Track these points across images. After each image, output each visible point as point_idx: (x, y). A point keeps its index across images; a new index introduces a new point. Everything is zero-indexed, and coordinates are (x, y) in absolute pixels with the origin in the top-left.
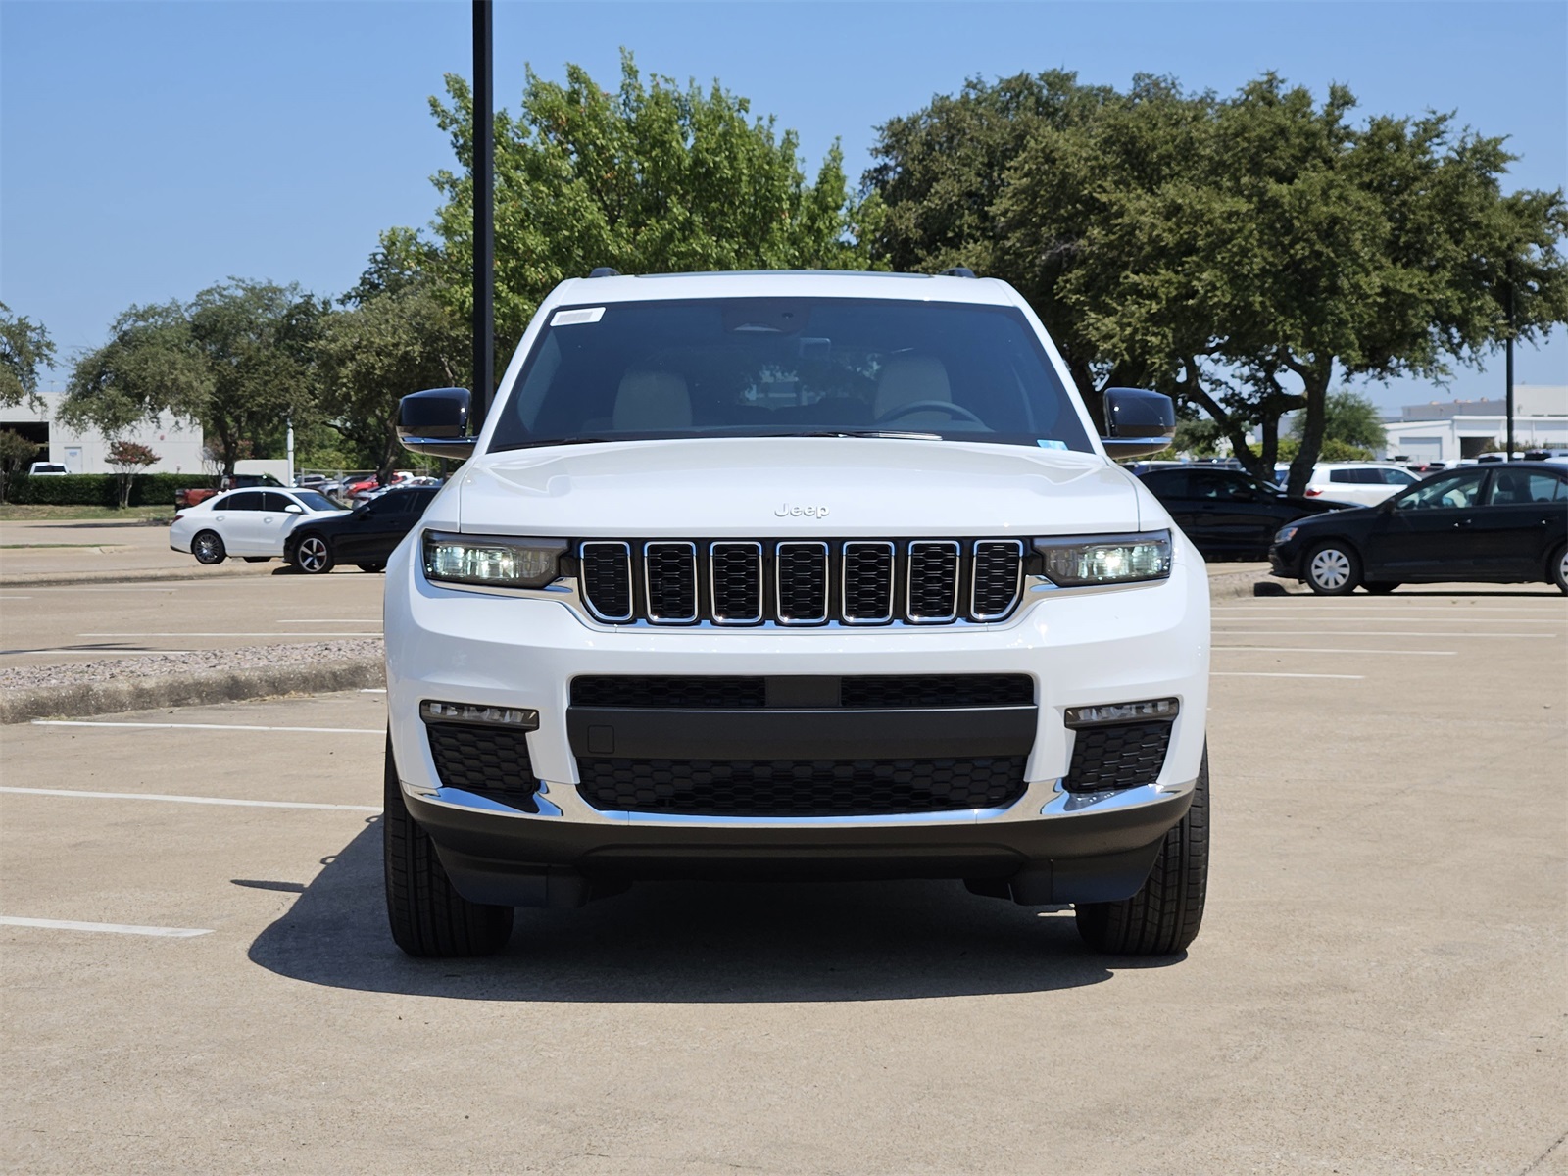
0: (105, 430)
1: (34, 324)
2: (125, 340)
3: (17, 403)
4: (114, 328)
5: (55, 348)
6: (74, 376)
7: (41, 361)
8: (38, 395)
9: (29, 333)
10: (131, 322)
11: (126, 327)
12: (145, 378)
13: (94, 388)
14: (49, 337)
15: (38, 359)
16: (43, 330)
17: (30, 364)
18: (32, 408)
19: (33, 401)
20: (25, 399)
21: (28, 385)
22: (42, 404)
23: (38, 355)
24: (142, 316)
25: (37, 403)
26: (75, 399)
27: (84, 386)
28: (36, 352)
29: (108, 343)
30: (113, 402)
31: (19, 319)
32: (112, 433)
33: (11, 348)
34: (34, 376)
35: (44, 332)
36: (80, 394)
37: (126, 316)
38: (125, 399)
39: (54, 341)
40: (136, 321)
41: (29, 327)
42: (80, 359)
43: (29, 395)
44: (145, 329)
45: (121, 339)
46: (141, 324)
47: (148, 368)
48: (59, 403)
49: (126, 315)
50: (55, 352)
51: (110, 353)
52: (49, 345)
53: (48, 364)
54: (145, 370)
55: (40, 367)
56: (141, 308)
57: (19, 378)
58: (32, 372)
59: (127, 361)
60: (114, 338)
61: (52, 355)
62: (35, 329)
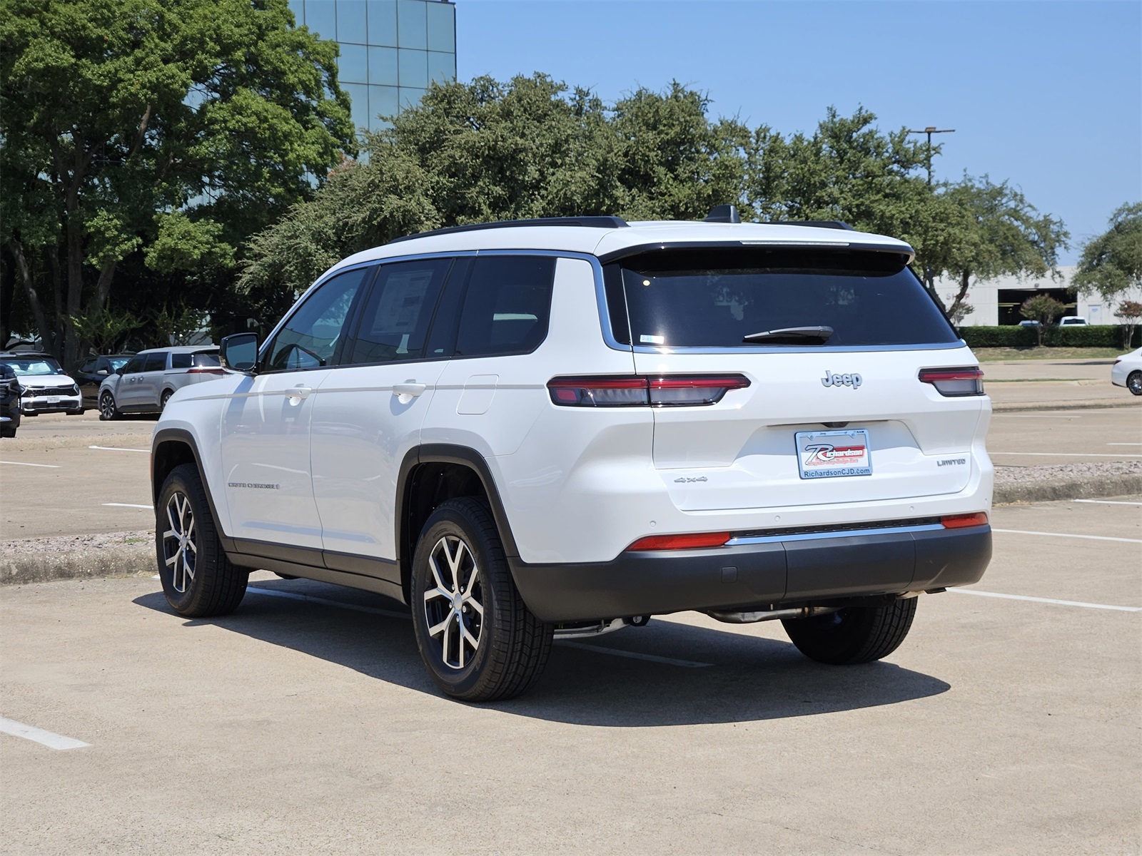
0: (1104, 294)
1: (1055, 219)
2: (1119, 229)
3: (1043, 276)
4: (1112, 220)
5: (1070, 236)
6: (1083, 256)
7: (1060, 246)
8: (1057, 270)
9: (1052, 226)
10: (1124, 215)
11: (1120, 219)
12: (1133, 256)
13: (1098, 265)
14: (1065, 229)
15: (1057, 244)
16: (1061, 224)
17: (1052, 248)
18: (1053, 278)
19: (1054, 275)
20: (1049, 273)
21: (1051, 263)
22: (1060, 276)
23: (1058, 241)
24: (1130, 211)
25: (1057, 276)
26: (1083, 272)
27: (1091, 263)
28: (1057, 239)
29: (1108, 230)
30: (1110, 274)
31: (1045, 216)
32: (1109, 296)
33: (1039, 237)
34: (1055, 256)
35: (1062, 225)
36: (1087, 268)
37: (1120, 212)
38: (1119, 272)
39: (1069, 231)
40: (1127, 215)
41: (1051, 222)
42: (1088, 243)
43: (1051, 271)
44: (1134, 220)
45: (1117, 228)
46: (1131, 216)
47: (1135, 248)
48: (1071, 276)
49: (1120, 210)
50: (1070, 238)
51: (1108, 239)
52: (1066, 234)
53: (1065, 248)
54: (1133, 250)
55: (1059, 250)
56: (1131, 205)
57: (1044, 258)
58: (1053, 253)
59: (1120, 244)
60: (1112, 227)
61: (1068, 241)
62: (1056, 223)
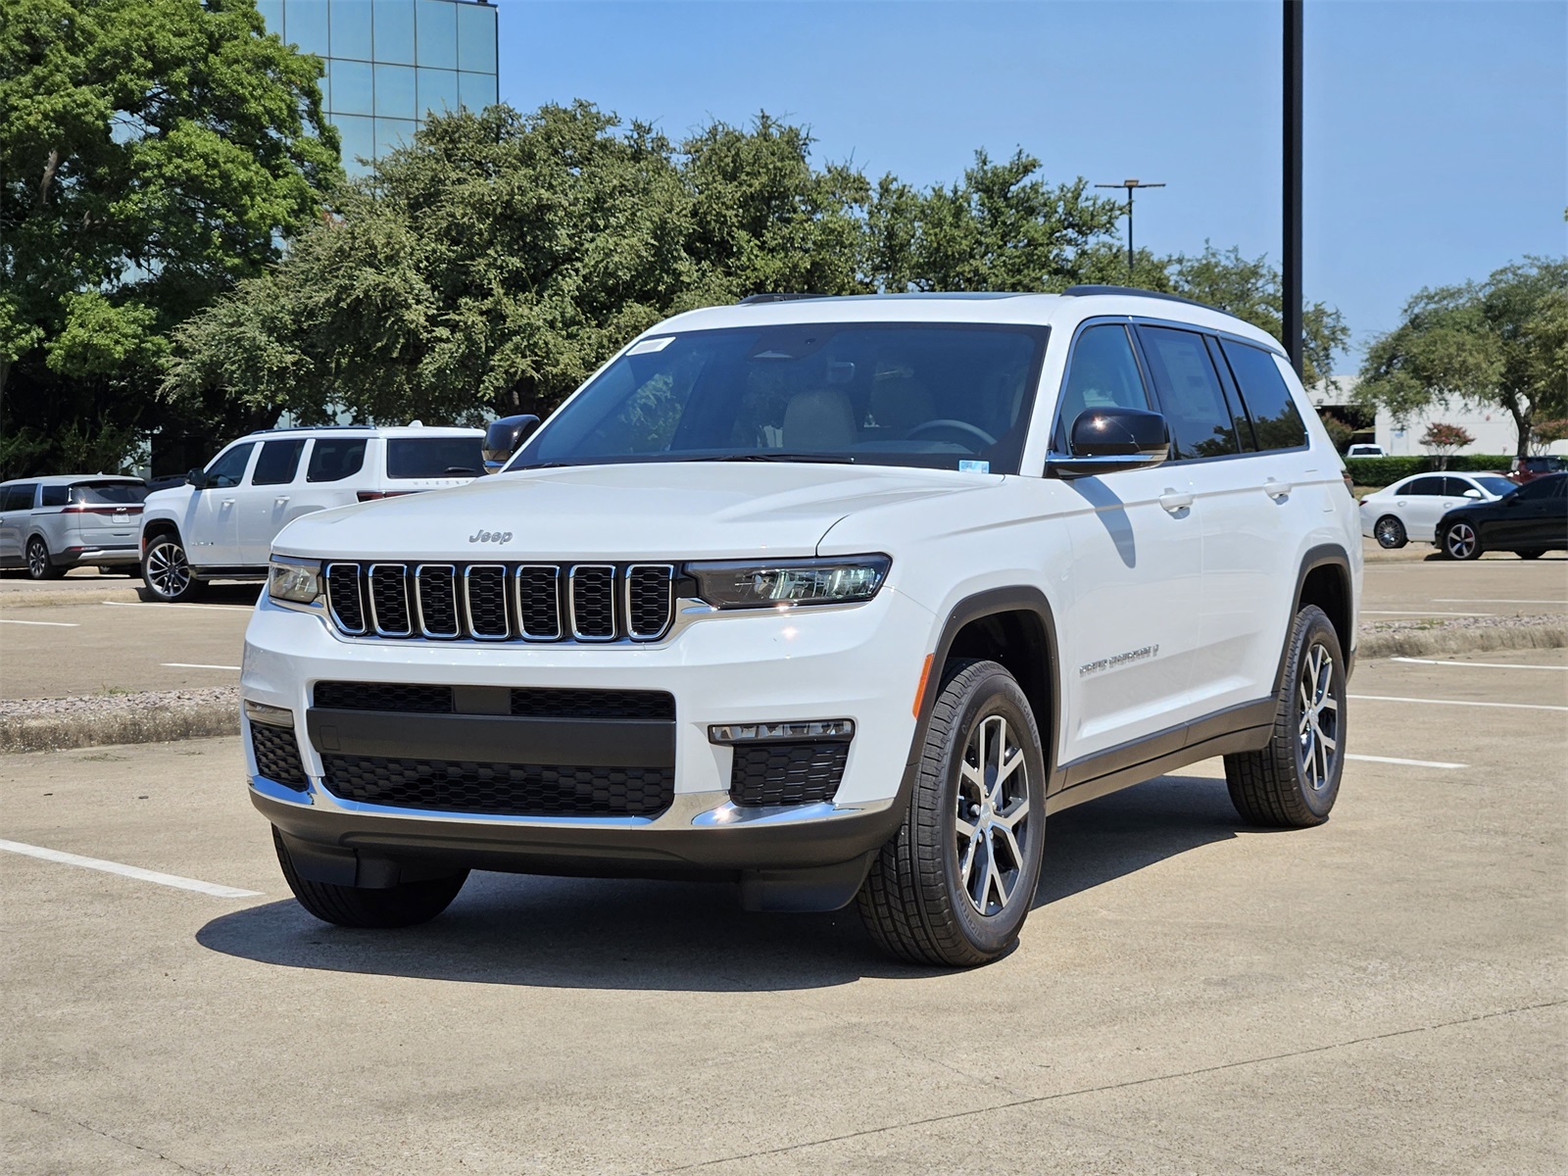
0: (1394, 413)
1: (1330, 309)
2: (1416, 323)
3: (1313, 387)
4: (1406, 311)
5: (1349, 333)
6: (1367, 360)
7: (1336, 346)
8: (1333, 379)
9: (1325, 319)
10: (1422, 305)
11: (1417, 310)
12: (1434, 360)
13: (1387, 373)
14: (1343, 323)
15: (1333, 344)
16: (1338, 315)
17: (1326, 349)
18: (1327, 391)
19: (1328, 386)
20: (1321, 384)
21: (1324, 370)
22: (1336, 388)
23: (1333, 340)
24: (1430, 298)
25: (1332, 387)
26: (1368, 382)
27: (1377, 369)
28: (1332, 336)
29: (1401, 326)
30: (1402, 384)
31: (1316, 306)
32: (1402, 416)
33: (1308, 334)
34: (1330, 360)
35: (1339, 317)
36: (1372, 377)
37: (1417, 299)
38: (1414, 382)
39: (1348, 326)
40: (1427, 304)
41: (1323, 313)
42: (1373, 343)
43: (1324, 380)
44: (1436, 311)
45: (1412, 322)
46: (1432, 306)
47: (1437, 350)
48: (1350, 387)
49: (1417, 298)
50: (1350, 336)
51: (1400, 337)
52: (1344, 330)
53: (1343, 349)
54: (1434, 352)
55: (1335, 352)
56: (1432, 291)
57: (1315, 363)
58: (1327, 356)
59: (1417, 345)
60: (1406, 320)
61: (1346, 340)
62: (1331, 315)
